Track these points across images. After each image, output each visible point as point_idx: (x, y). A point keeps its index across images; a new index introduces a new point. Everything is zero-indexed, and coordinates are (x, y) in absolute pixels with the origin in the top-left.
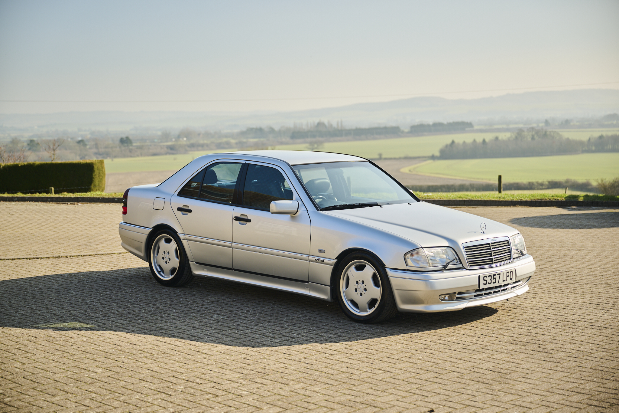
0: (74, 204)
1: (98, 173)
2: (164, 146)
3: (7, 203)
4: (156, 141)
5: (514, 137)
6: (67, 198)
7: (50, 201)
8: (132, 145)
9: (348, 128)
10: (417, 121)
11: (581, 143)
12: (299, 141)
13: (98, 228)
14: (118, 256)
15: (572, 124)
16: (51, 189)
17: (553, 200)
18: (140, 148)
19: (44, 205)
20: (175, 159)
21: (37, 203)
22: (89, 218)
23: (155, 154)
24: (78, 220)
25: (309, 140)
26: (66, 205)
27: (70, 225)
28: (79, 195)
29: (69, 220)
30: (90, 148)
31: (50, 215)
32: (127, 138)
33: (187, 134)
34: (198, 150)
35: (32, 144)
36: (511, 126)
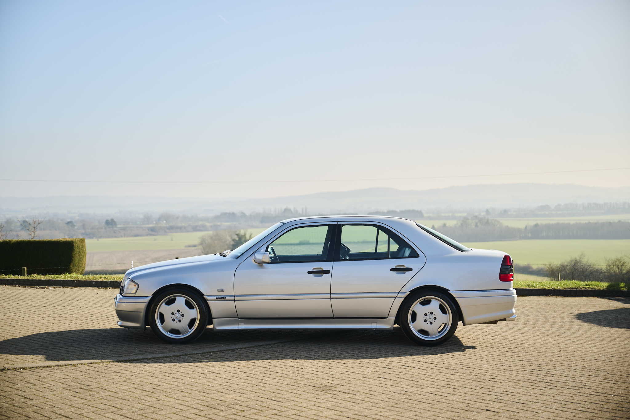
0: (44, 288)
1: (78, 252)
2: (145, 227)
4: (138, 223)
5: (459, 224)
6: (36, 280)
8: (116, 227)
9: (312, 214)
11: (519, 230)
13: (68, 321)
14: (88, 368)
15: (509, 213)
16: (24, 269)
17: (589, 289)
18: (124, 229)
20: (155, 240)
22: (59, 307)
23: (137, 236)
24: (44, 309)
26: (35, 289)
27: (33, 315)
28: (51, 277)
29: (33, 309)
30: (77, 229)
31: (11, 302)
32: (112, 220)
33: (166, 217)
34: (176, 232)
36: (457, 215)
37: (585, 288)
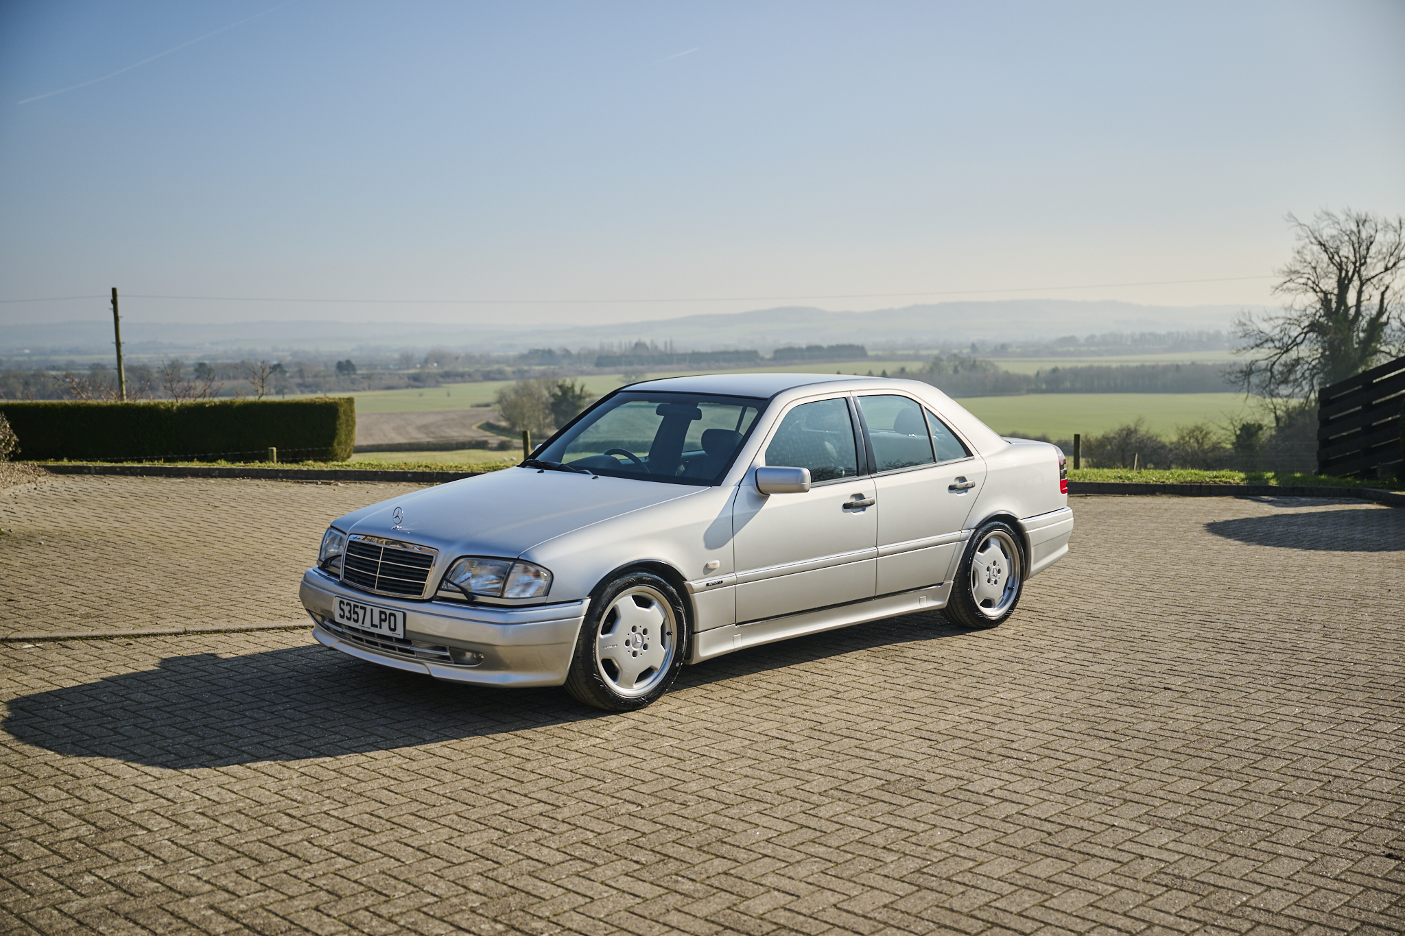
0: (330, 484)
1: (344, 421)
2: (403, 374)
3: (200, 480)
4: (391, 366)
5: (927, 368)
6: (314, 471)
7: (282, 478)
8: (355, 374)
9: (680, 351)
10: (783, 342)
11: (1026, 379)
12: (607, 369)
15: (1010, 350)
16: (271, 452)
18: (368, 377)
19: (273, 486)
20: (421, 395)
21: (257, 481)
25: (623, 368)
28: (338, 466)
30: (290, 377)
31: (292, 510)
32: (348, 362)
33: (438, 357)
34: (456, 382)
35: (203, 370)
37: (1215, 482)
